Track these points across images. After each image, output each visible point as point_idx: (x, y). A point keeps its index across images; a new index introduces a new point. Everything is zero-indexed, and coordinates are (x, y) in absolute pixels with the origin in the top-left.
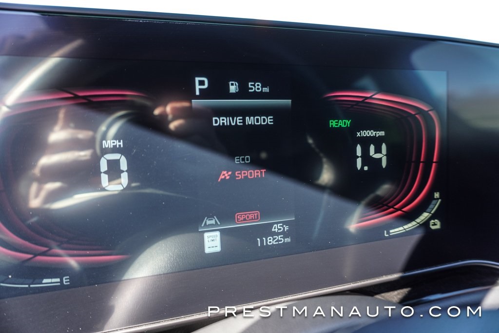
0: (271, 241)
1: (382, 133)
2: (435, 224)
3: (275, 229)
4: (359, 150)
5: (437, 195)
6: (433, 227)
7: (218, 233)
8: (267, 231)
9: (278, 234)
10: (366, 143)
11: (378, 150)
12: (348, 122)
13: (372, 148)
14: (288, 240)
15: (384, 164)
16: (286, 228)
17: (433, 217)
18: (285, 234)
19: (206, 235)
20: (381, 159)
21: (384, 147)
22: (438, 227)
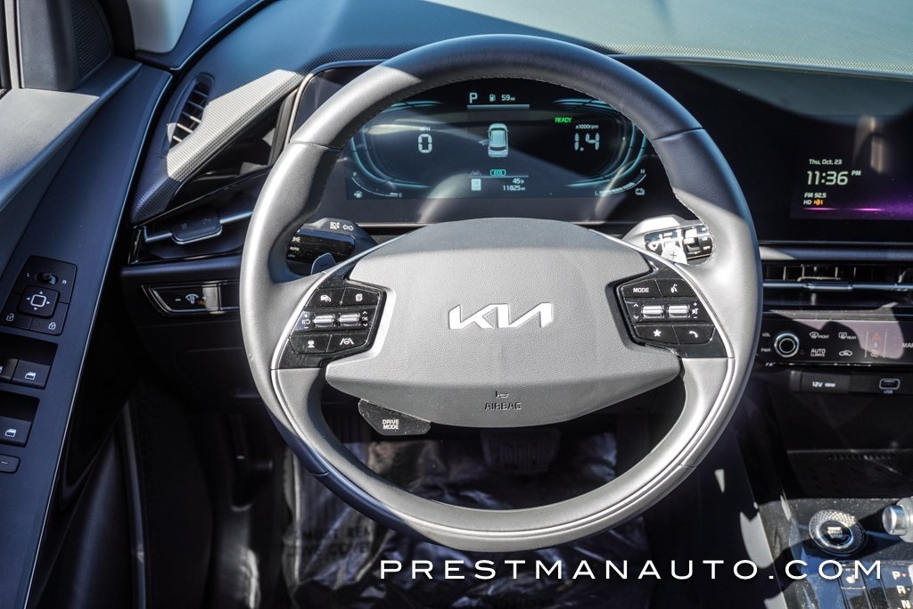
0: (512, 188)
1: (597, 127)
2: (639, 191)
3: (515, 181)
4: (577, 137)
5: (643, 171)
6: (638, 194)
7: (479, 180)
8: (510, 182)
9: (517, 185)
10: (582, 133)
11: (592, 137)
12: (570, 119)
13: (588, 136)
14: (523, 189)
15: (597, 147)
16: (523, 182)
17: (638, 186)
18: (522, 185)
19: (473, 180)
20: (594, 144)
21: (597, 136)
22: (643, 193)
